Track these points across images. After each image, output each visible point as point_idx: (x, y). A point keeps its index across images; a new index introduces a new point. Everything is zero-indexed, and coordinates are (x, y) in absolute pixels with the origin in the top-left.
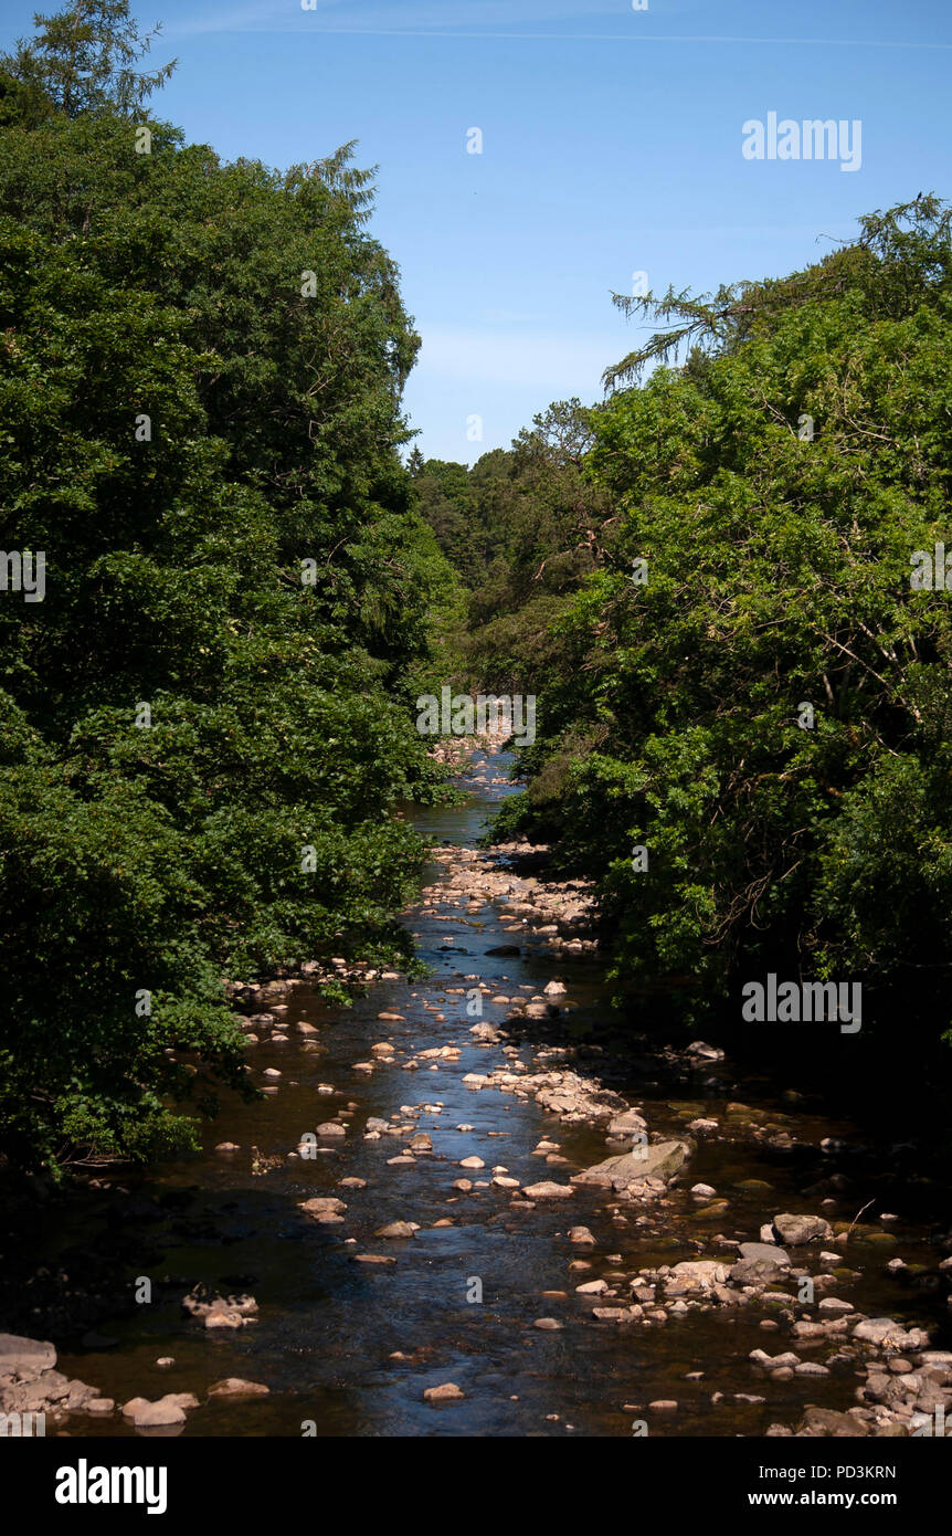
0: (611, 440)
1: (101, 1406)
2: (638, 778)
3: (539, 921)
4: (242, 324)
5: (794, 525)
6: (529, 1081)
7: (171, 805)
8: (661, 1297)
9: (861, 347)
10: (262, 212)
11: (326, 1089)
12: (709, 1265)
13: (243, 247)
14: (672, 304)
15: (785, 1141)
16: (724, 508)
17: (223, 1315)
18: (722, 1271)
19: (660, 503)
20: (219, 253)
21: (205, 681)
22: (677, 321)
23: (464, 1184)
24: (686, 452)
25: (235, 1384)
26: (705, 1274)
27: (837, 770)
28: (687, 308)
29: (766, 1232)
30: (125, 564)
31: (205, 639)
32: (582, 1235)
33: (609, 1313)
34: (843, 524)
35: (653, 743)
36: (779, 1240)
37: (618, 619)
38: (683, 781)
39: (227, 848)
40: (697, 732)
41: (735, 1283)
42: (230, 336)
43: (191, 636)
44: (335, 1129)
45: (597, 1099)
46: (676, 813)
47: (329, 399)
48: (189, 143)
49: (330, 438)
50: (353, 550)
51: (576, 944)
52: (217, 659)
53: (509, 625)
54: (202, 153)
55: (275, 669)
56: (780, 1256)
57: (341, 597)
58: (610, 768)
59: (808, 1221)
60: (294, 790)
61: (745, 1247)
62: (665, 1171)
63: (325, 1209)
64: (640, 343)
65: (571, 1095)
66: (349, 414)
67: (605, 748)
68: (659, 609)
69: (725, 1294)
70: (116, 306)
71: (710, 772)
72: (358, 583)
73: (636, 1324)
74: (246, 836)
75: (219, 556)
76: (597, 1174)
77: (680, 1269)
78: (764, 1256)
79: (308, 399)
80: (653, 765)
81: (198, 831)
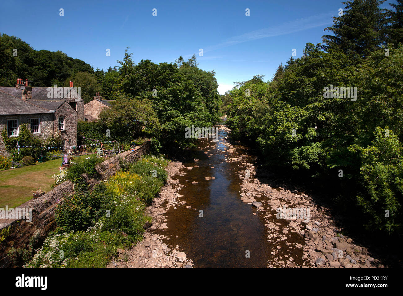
0: (231, 93)
1: (185, 167)
2: (233, 120)
3: (227, 131)
4: (204, 83)
5: (245, 100)
6: (224, 143)
7: (192, 121)
8: (232, 161)
9: (251, 86)
10: (205, 75)
11: (208, 143)
12: (236, 158)
13: (204, 77)
14: (238, 83)
15: (244, 149)
16: (240, 99)
17: (196, 161)
18: (237, 159)
19: (235, 98)
20: (202, 78)
21: (195, 111)
22: (238, 84)
23: (217, 151)
24: (237, 94)
25: (196, 166)
26: (235, 159)
27: (249, 120)
28: (239, 83)
29: (241, 156)
30: (188, 102)
31: (195, 107)
32: (226, 155)
33: (227, 162)
34: (249, 100)
35: (234, 117)
36: (242, 157)
37: (232, 107)
38: (236, 120)
39: (197, 124)
40: (238, 116)
41: (238, 160)
42: (203, 84)
43: (194, 107)
44: (208, 146)
45: (229, 145)
46: (236, 123)
47: (211, 90)
48: (200, 69)
49: (211, 93)
50: (212, 101)
51: (230, 133)
52: (196, 109)
53: (224, 107)
54: (201, 70)
55: (201, 110)
56: (242, 158)
57: (211, 105)
58: (231, 119)
59: (244, 155)
60: (203, 120)
61: (239, 157)
62: (234, 151)
63: (206, 152)
64: (235, 86)
65: (227, 144)
66: (212, 91)
67: (231, 117)
68: (235, 107)
69: (237, 161)
70: (188, 81)
71: (239, 119)
72: (213, 104)
73: (229, 163)
74: (198, 123)
75: (197, 101)
76: (228, 151)
77: (233, 158)
78: (240, 158)
79: (209, 89)
80: (234, 119)
81: (194, 122)
